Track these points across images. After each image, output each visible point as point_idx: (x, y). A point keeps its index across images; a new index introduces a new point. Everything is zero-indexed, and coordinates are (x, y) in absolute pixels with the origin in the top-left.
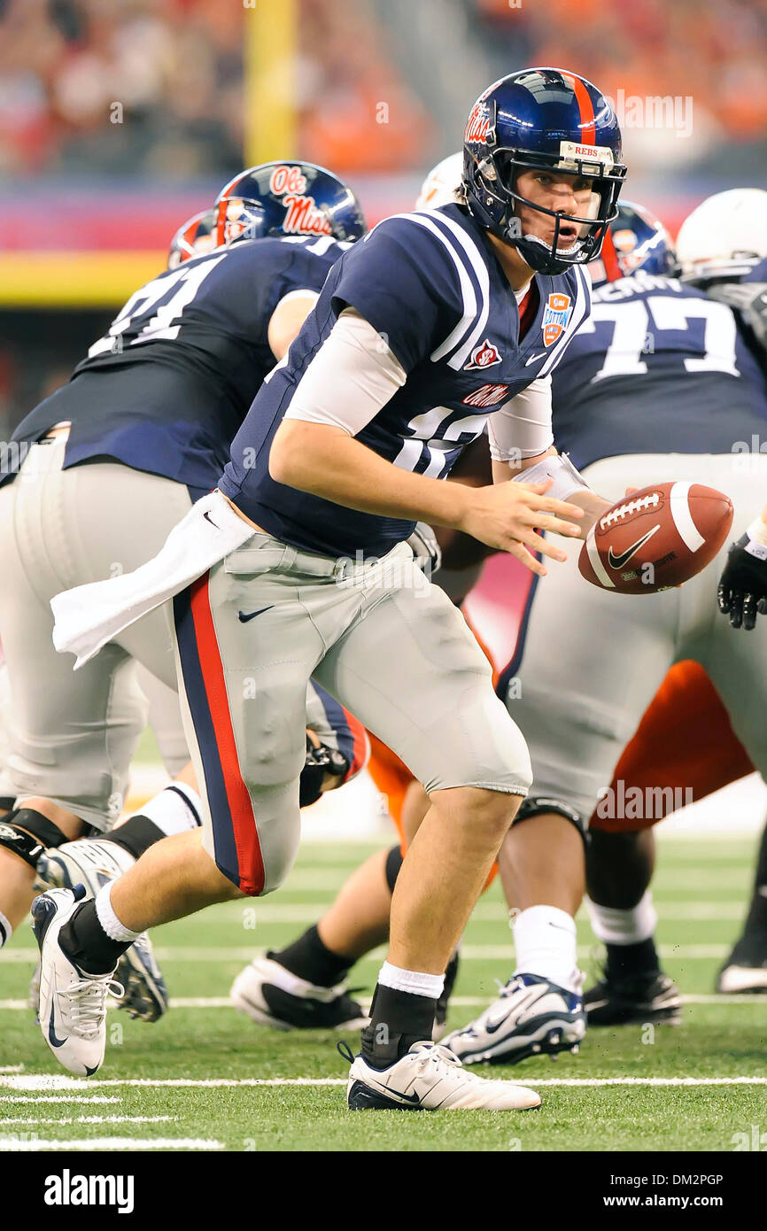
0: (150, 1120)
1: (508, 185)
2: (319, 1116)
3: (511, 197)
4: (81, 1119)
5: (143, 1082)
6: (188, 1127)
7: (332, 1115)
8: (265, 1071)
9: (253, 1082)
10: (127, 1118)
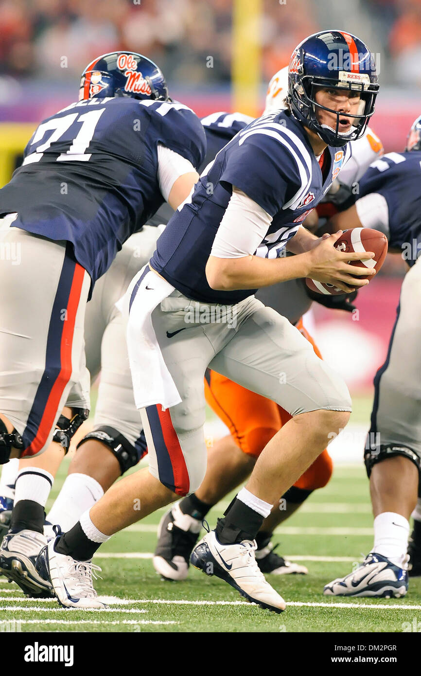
0: (164, 623)
1: (311, 96)
2: (260, 623)
3: (312, 103)
4: (125, 622)
5: (160, 601)
6: (185, 628)
7: (268, 622)
8: (230, 596)
9: (223, 603)
10: (151, 622)
